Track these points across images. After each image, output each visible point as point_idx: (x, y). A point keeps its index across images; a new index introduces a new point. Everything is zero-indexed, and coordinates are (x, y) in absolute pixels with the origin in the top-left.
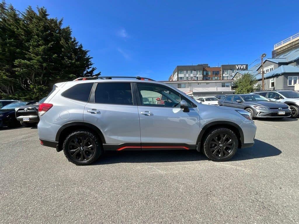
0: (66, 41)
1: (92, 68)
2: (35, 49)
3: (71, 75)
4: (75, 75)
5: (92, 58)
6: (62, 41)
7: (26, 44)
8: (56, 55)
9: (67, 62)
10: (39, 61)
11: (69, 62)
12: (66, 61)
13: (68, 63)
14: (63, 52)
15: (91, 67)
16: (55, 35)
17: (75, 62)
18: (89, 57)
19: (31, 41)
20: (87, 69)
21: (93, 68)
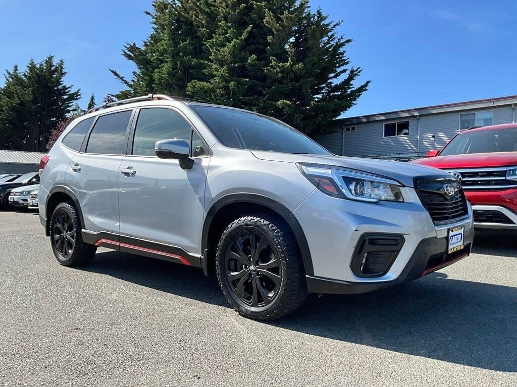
0: (276, 16)
1: (348, 72)
2: (219, 51)
3: (279, 103)
4: (288, 102)
5: (348, 41)
6: (267, 19)
7: (207, 45)
8: (254, 56)
9: (274, 69)
10: (224, 78)
11: (279, 66)
12: (272, 67)
13: (277, 71)
14: (269, 44)
15: (344, 71)
16: (257, 5)
17: (291, 66)
18: (342, 41)
19: (213, 35)
20: (331, 78)
21: (352, 71)
